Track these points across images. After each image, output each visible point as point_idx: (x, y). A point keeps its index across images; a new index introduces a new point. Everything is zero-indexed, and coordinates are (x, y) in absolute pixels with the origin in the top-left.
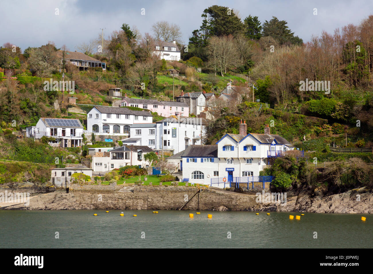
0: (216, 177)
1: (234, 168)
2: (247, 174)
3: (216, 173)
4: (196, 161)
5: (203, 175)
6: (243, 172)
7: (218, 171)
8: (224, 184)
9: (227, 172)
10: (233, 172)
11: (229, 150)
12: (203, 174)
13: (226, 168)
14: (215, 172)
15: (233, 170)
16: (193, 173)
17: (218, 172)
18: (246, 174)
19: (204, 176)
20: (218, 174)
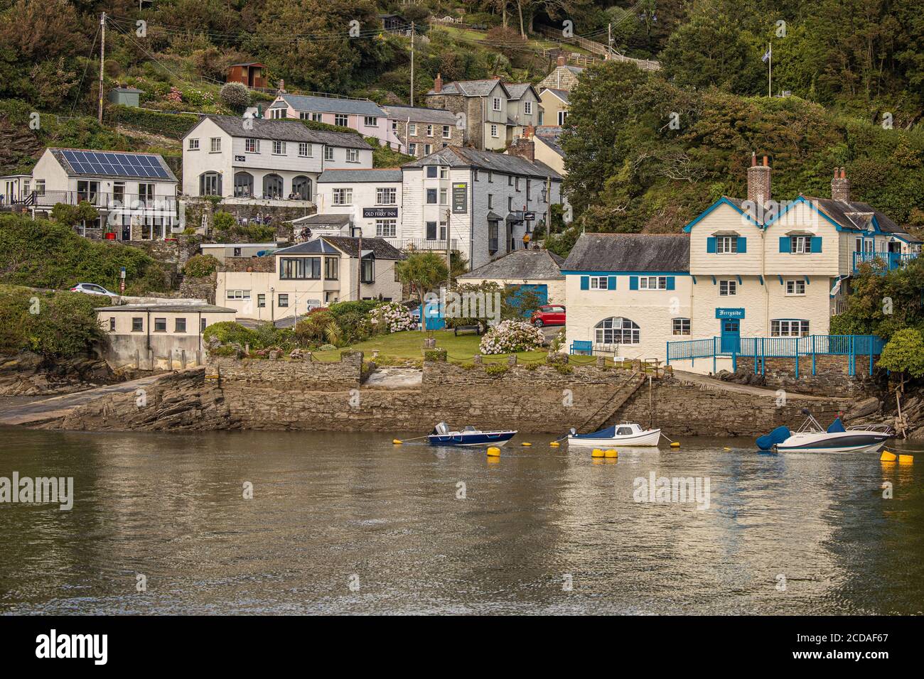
0: (681, 337)
1: (742, 310)
2: (787, 329)
3: (682, 325)
4: (613, 287)
5: (638, 332)
6: (775, 322)
7: (687, 316)
8: (712, 359)
9: (719, 321)
10: (741, 320)
11: (727, 250)
12: (635, 326)
13: (718, 310)
14: (676, 321)
15: (739, 313)
16: (599, 325)
17: (687, 322)
18: (783, 329)
19: (641, 335)
20: (687, 329)
